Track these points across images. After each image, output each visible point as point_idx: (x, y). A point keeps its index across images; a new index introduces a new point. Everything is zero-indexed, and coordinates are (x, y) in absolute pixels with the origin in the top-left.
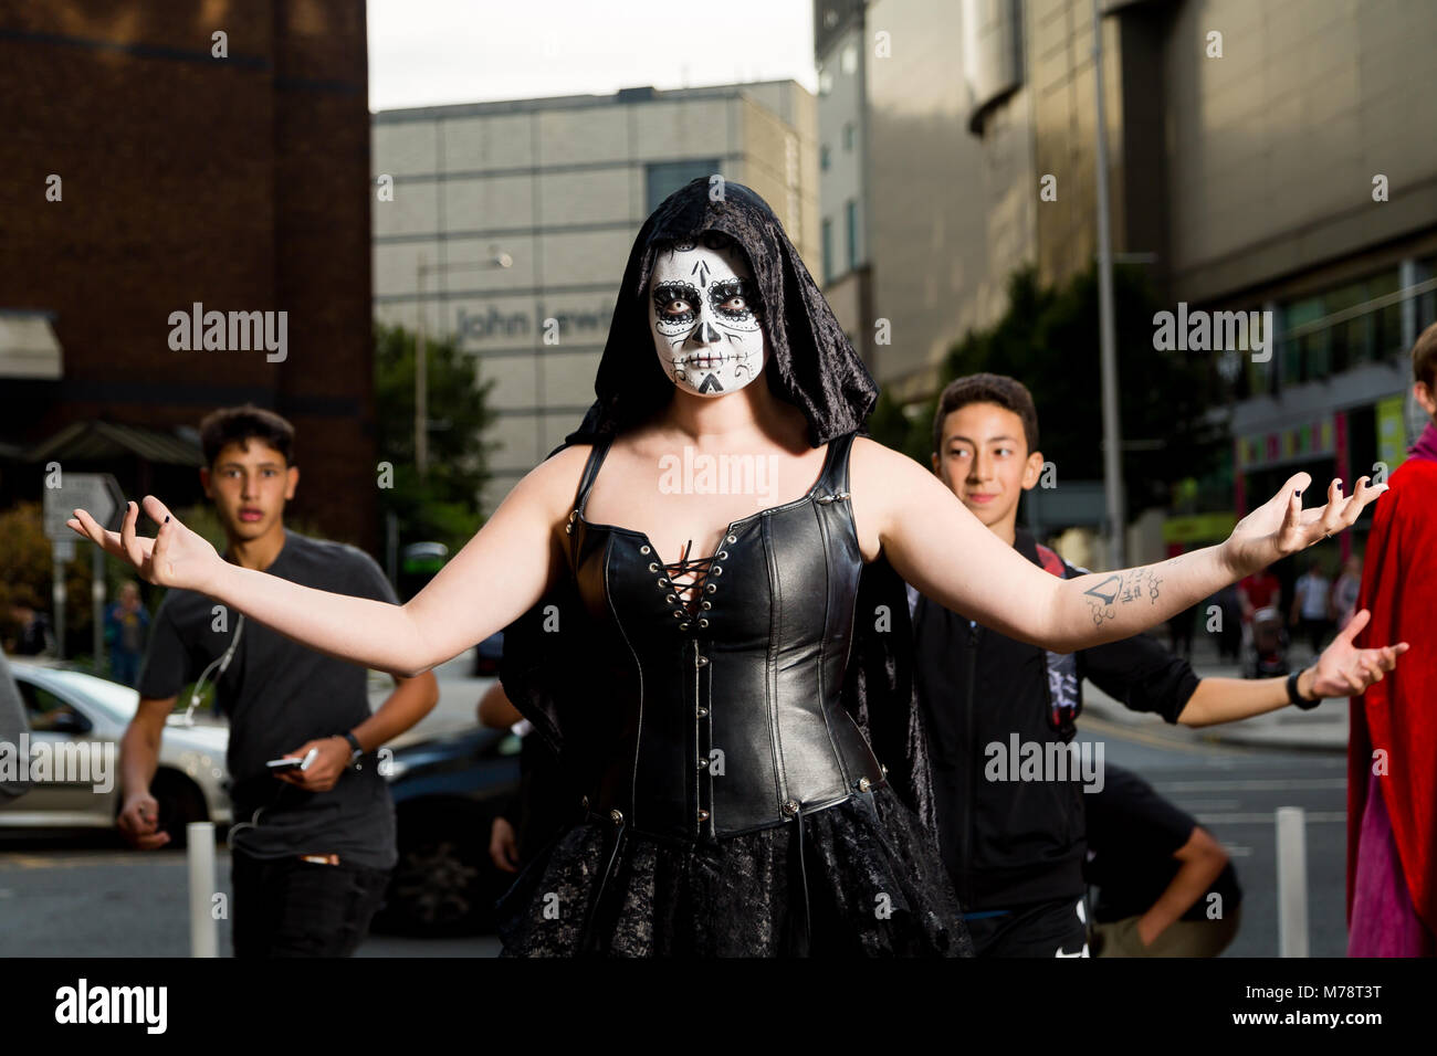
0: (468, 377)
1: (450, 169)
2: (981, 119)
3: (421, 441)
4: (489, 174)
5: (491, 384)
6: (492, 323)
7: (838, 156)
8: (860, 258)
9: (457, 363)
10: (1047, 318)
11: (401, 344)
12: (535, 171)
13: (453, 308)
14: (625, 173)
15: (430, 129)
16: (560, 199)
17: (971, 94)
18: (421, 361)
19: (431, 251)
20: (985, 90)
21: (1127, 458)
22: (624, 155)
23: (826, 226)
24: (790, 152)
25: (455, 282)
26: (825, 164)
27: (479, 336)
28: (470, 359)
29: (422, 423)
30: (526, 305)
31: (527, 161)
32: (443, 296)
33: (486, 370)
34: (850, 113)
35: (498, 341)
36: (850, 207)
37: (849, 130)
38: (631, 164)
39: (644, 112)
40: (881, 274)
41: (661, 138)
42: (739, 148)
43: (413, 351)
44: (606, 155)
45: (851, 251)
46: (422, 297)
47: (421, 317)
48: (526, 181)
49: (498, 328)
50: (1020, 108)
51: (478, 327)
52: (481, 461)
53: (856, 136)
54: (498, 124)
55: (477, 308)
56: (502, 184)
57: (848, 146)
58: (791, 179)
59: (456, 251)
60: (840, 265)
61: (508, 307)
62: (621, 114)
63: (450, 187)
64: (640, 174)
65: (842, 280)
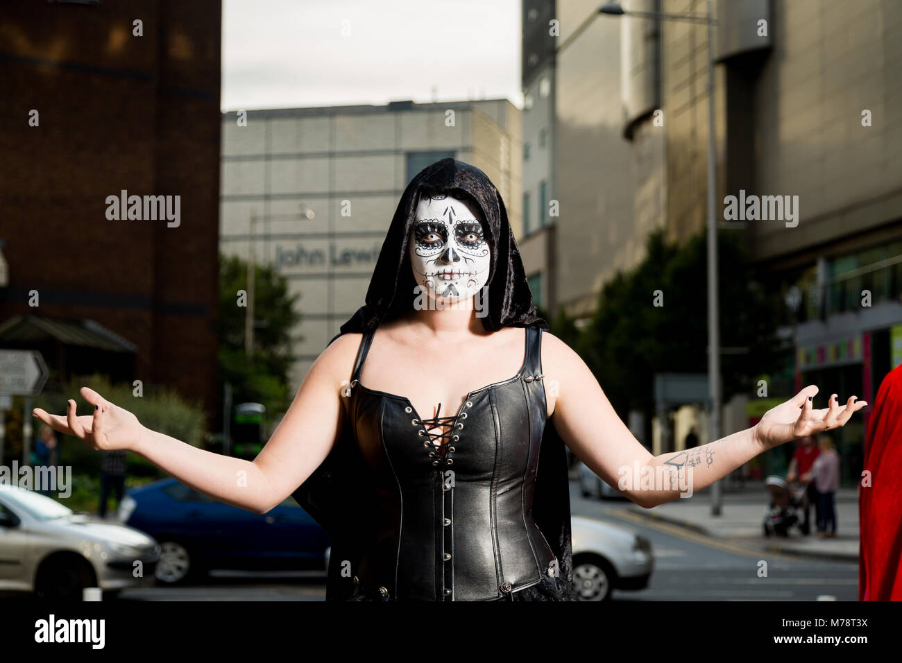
0: (281, 291)
1: (273, 152)
2: (632, 129)
3: (249, 334)
4: (301, 156)
5: (297, 297)
6: (299, 256)
7: (535, 151)
8: (548, 220)
9: (275, 282)
10: (672, 265)
11: (237, 270)
12: (331, 155)
13: (273, 245)
14: (392, 157)
15: (262, 125)
16: (348, 174)
17: (625, 113)
18: (251, 280)
19: (260, 207)
20: (635, 110)
21: (723, 358)
22: (392, 146)
23: (526, 198)
24: (503, 148)
25: (275, 228)
26: (526, 156)
27: (290, 264)
28: (284, 280)
29: (250, 323)
30: (322, 245)
31: (327, 148)
32: (267, 237)
33: (293, 288)
34: (544, 123)
35: (303, 269)
36: (543, 184)
37: (543, 134)
38: (396, 152)
39: (406, 118)
40: (562, 231)
41: (417, 136)
42: (469, 145)
43: (246, 274)
44: (380, 145)
45: (542, 217)
46: (253, 238)
47: (252, 251)
48: (326, 161)
49: (303, 259)
50: (659, 120)
51: (289, 259)
52: (289, 349)
53: (548, 139)
54: (309, 123)
55: (290, 246)
56: (309, 163)
57: (542, 144)
58: (504, 166)
59: (277, 207)
60: (535, 224)
61: (310, 246)
62: (390, 118)
63: (274, 164)
64: (402, 157)
65: (536, 234)
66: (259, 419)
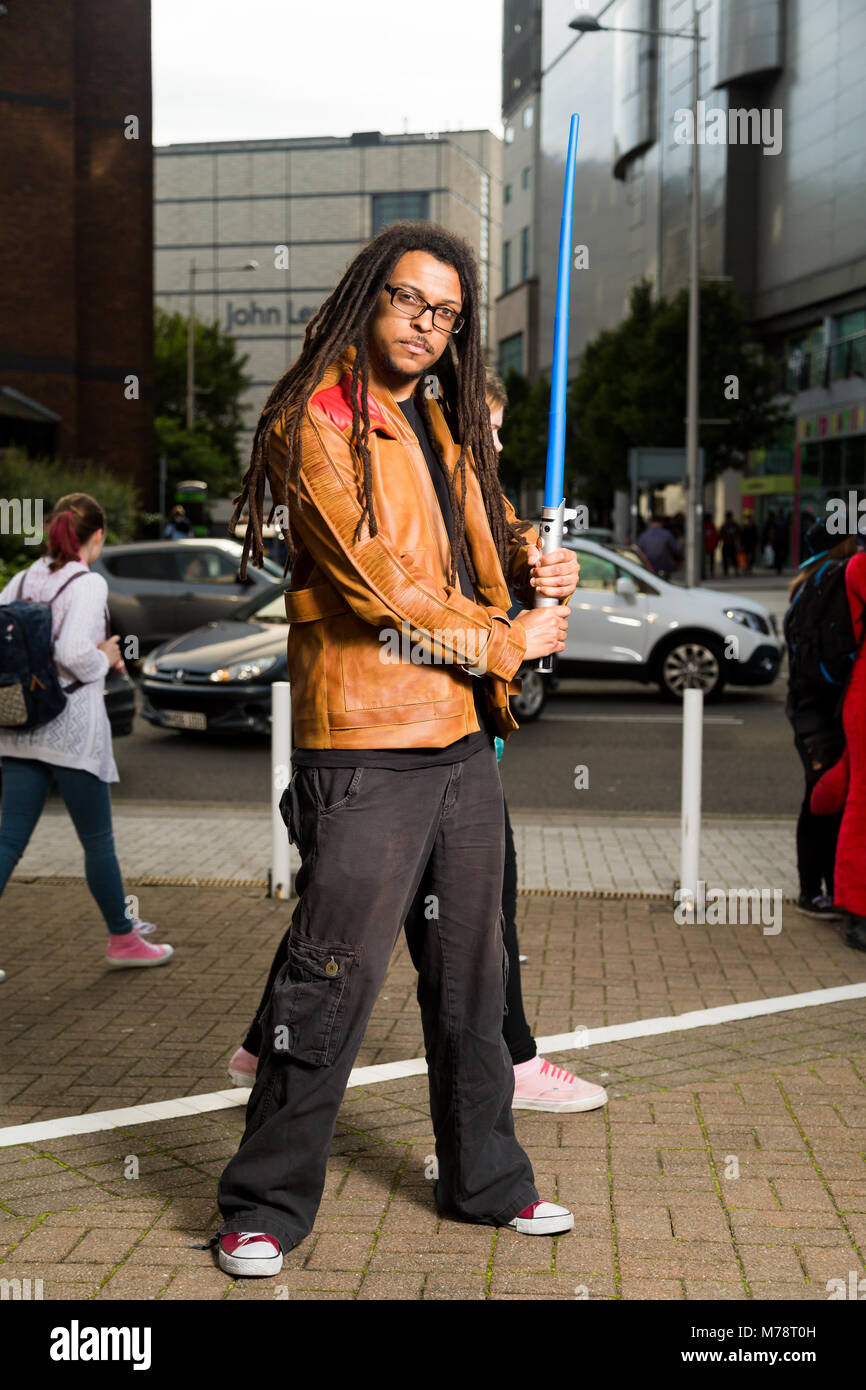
0: (228, 353)
1: (221, 194)
2: (623, 166)
3: (190, 401)
4: (252, 198)
5: (246, 358)
6: (252, 314)
7: (517, 192)
8: (530, 273)
9: (221, 343)
10: (657, 323)
11: (175, 325)
12: (288, 197)
13: (223, 300)
14: (357, 200)
15: (206, 161)
16: (308, 219)
17: (617, 147)
18: (191, 340)
19: (205, 258)
20: (627, 145)
21: (702, 430)
22: (357, 188)
23: (506, 245)
24: (484, 189)
25: (225, 281)
26: (507, 198)
27: (242, 324)
28: (230, 341)
29: (192, 388)
30: (278, 301)
31: (283, 191)
32: (216, 292)
33: (241, 349)
34: (528, 160)
35: (257, 329)
36: (525, 231)
37: (526, 171)
38: (362, 194)
39: (372, 153)
40: (545, 285)
41: (383, 173)
42: (443, 185)
43: (186, 333)
44: (343, 187)
45: (524, 268)
46: (193, 293)
47: (192, 309)
48: (281, 203)
49: (258, 317)
50: (653, 157)
51: (241, 317)
52: (236, 416)
53: (531, 175)
54: (260, 158)
55: (241, 302)
56: (261, 204)
57: (525, 185)
58: (484, 210)
59: (227, 257)
60: (516, 278)
61: (265, 302)
62: (354, 152)
63: (221, 206)
64: (367, 199)
65: (517, 289)
66: (201, 498)
